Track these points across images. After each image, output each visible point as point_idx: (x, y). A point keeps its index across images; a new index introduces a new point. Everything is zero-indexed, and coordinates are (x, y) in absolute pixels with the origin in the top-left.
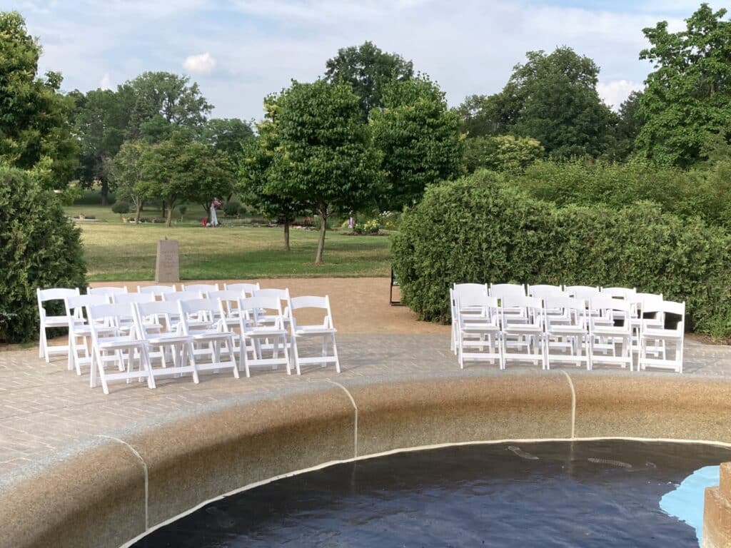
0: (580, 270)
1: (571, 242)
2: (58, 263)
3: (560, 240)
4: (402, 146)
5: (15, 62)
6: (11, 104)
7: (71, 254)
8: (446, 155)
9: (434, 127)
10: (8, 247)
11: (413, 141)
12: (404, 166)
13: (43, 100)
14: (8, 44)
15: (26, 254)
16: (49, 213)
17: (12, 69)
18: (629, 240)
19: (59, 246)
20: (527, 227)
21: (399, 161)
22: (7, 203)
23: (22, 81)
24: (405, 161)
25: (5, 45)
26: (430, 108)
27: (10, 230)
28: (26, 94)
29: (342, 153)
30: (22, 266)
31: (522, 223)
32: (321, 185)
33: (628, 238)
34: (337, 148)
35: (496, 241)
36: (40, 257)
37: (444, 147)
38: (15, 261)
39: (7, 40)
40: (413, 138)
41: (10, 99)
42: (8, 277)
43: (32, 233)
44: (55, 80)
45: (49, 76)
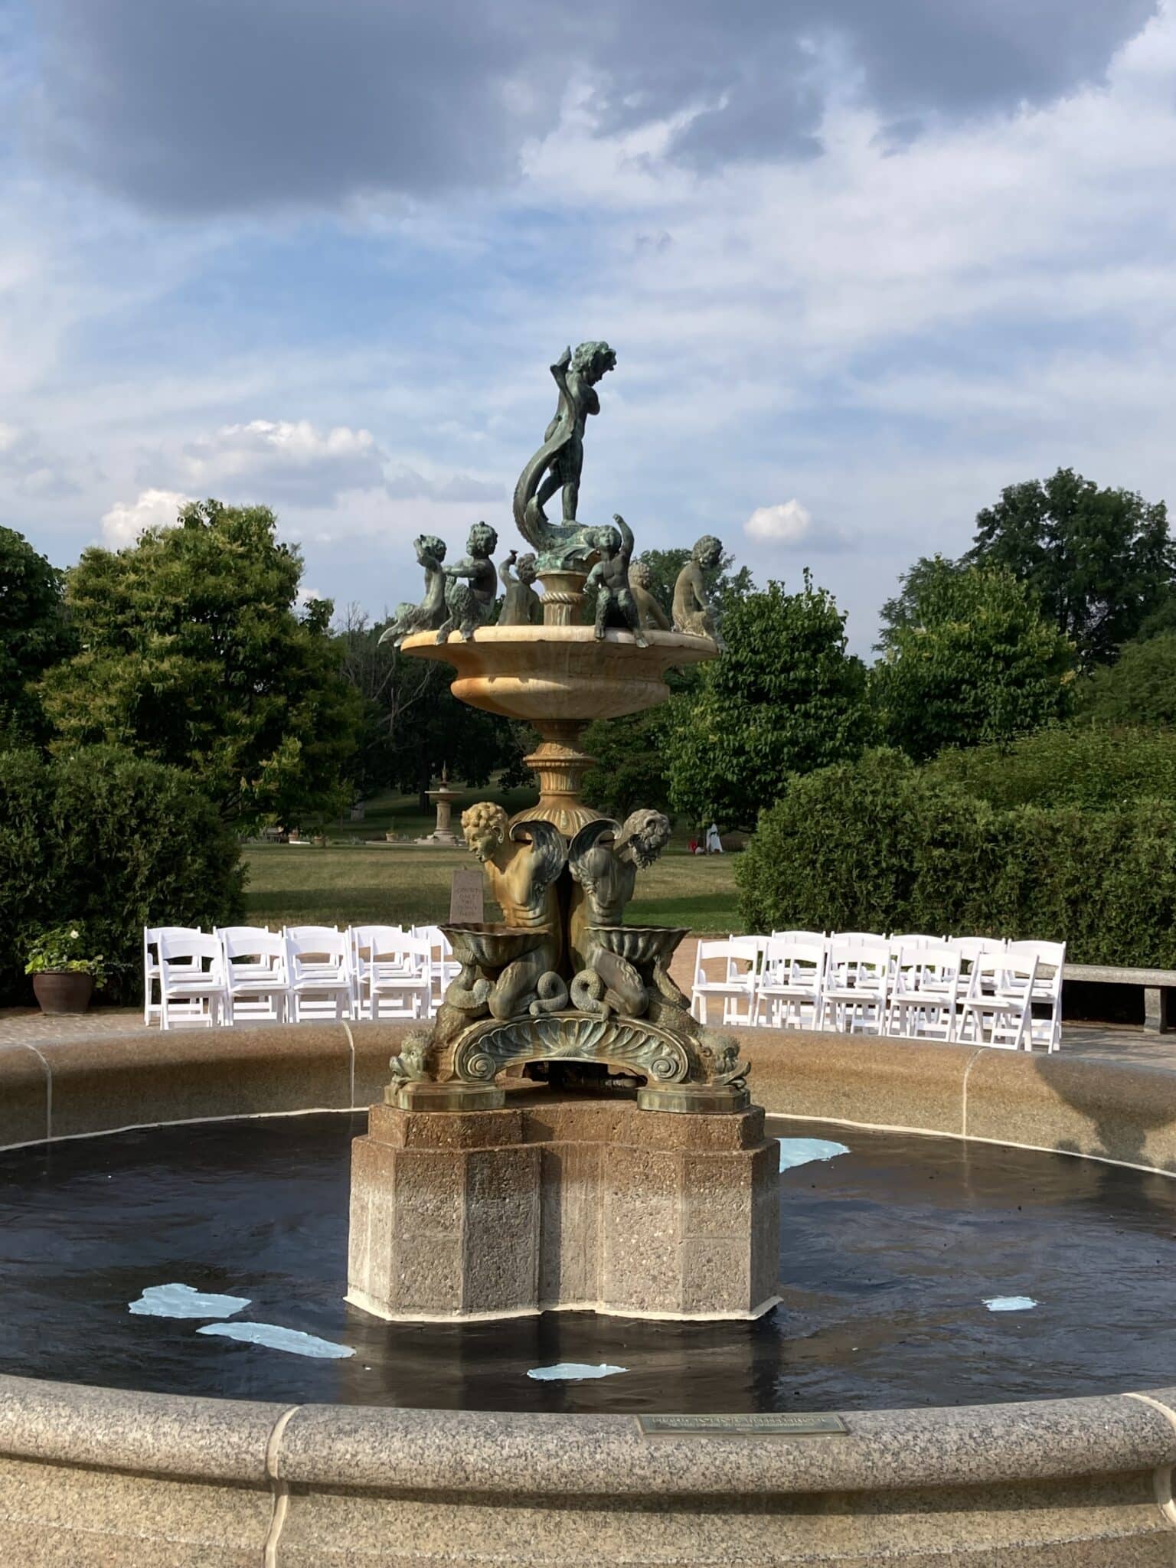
0: (1028, 916)
1: (1008, 868)
2: (192, 895)
3: (993, 865)
4: (940, 697)
5: (249, 589)
6: (241, 657)
7: (219, 883)
8: (1030, 712)
9: (1009, 660)
10: (126, 872)
11: (964, 687)
12: (945, 734)
13: (292, 648)
14: (240, 562)
15: (150, 882)
16: (186, 825)
17: (245, 601)
18: (1113, 864)
19: (197, 871)
20: (935, 843)
21: (938, 725)
22: (127, 812)
23: (260, 619)
24: (948, 725)
25: (236, 564)
26: (998, 625)
27: (130, 849)
28: (263, 640)
29: (806, 715)
30: (143, 899)
31: (927, 836)
32: (765, 774)
33: (1109, 862)
34: (797, 707)
35: (877, 864)
36: (167, 888)
37: (1027, 697)
38: (134, 890)
39: (242, 556)
40: (963, 681)
41: (240, 648)
42: (125, 913)
43: (158, 853)
44: (321, 611)
45: (311, 608)
